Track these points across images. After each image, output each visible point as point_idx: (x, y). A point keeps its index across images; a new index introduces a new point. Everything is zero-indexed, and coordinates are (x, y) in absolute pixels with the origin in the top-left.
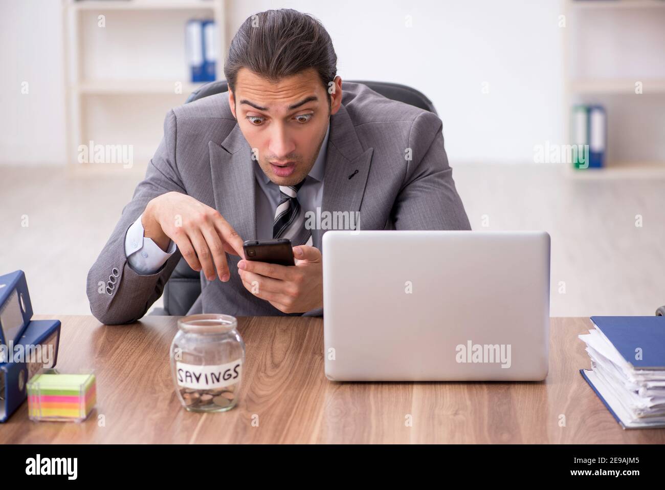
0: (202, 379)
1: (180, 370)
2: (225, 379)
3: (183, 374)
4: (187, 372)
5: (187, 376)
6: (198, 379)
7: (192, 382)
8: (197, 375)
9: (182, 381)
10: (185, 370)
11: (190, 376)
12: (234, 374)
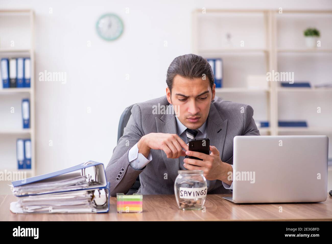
0: (192, 194)
1: (182, 191)
2: (201, 195)
3: (183, 193)
4: (185, 191)
5: (185, 193)
6: (190, 194)
7: (187, 195)
8: (190, 193)
9: (182, 196)
10: (184, 191)
11: (187, 193)
12: (204, 193)
